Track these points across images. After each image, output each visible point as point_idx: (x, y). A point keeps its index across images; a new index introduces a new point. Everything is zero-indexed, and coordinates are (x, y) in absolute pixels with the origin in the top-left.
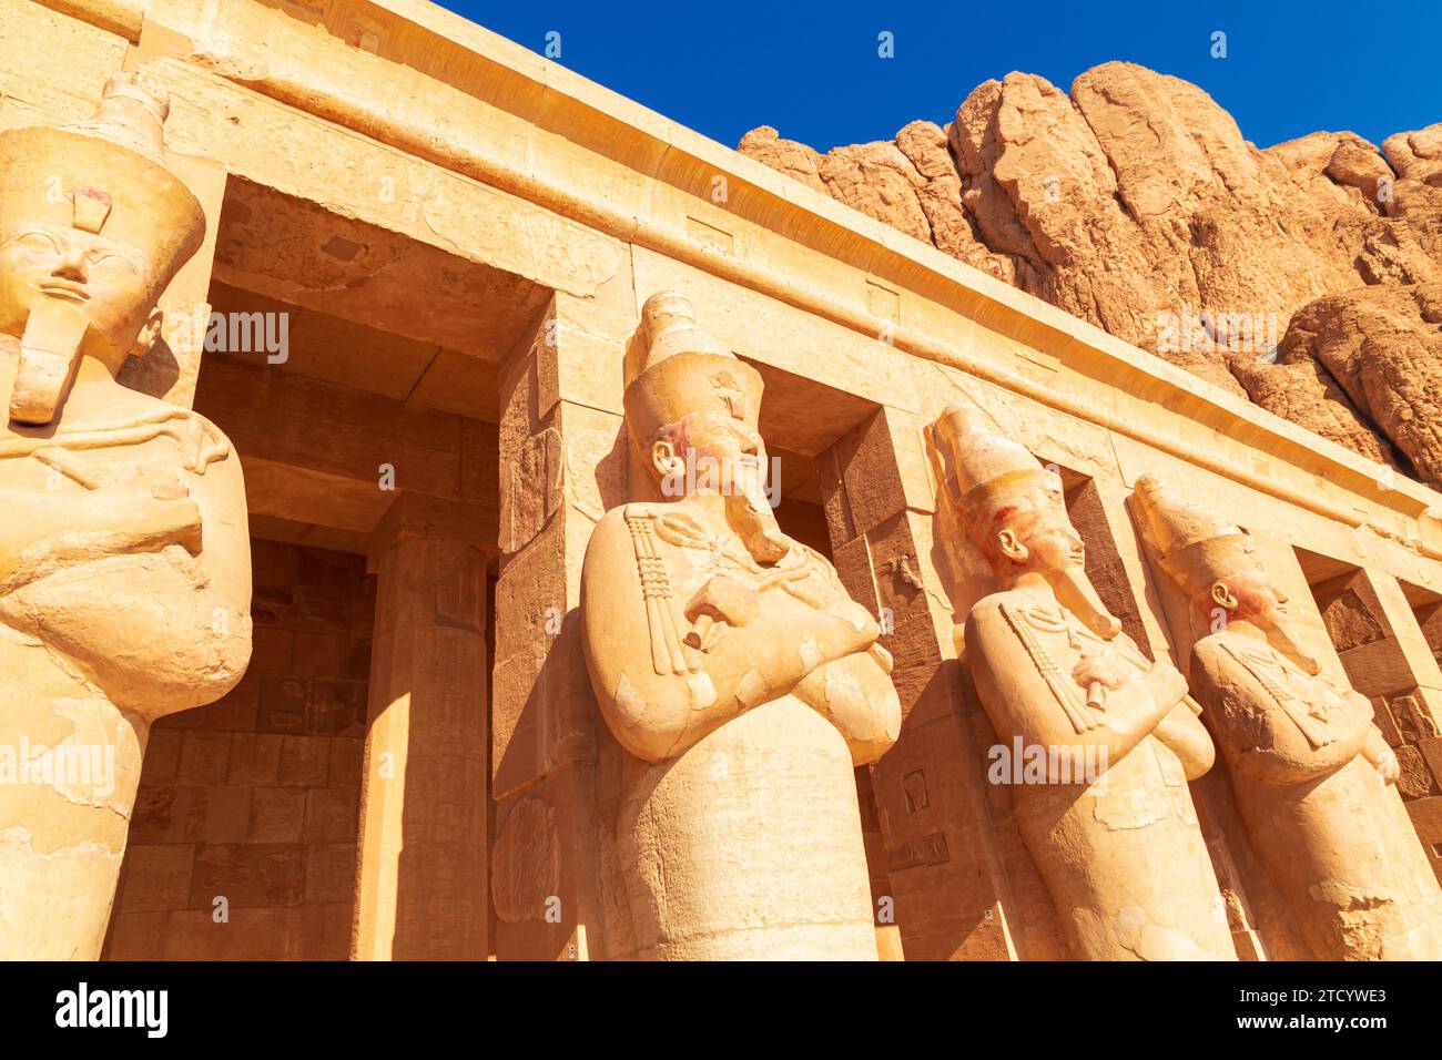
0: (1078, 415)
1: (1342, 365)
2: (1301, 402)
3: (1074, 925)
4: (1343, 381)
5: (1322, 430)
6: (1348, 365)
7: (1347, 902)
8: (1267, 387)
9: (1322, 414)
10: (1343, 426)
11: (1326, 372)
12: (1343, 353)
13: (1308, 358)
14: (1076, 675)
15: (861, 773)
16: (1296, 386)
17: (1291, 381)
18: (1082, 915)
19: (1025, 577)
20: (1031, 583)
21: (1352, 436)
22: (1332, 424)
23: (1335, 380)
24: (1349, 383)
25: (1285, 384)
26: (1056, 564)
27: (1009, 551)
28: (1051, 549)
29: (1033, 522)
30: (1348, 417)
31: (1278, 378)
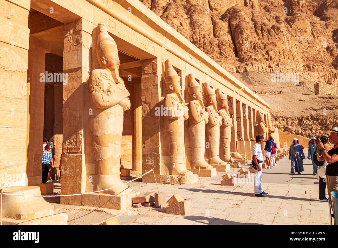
0: (213, 79)
1: (233, 26)
2: (223, 32)
3: (209, 138)
4: (232, 29)
5: (224, 40)
6: (234, 26)
7: (225, 138)
8: (217, 26)
9: (225, 36)
10: (229, 41)
11: (230, 26)
12: (234, 23)
13: (227, 21)
14: (215, 117)
15: (206, 125)
16: (223, 28)
17: (222, 26)
18: (210, 137)
19: (211, 105)
20: (211, 106)
21: (229, 43)
22: (227, 39)
23: (230, 29)
24: (233, 31)
25: (221, 27)
26: (214, 105)
27: (210, 102)
28: (214, 103)
29: (213, 100)
30: (230, 39)
31: (220, 25)
